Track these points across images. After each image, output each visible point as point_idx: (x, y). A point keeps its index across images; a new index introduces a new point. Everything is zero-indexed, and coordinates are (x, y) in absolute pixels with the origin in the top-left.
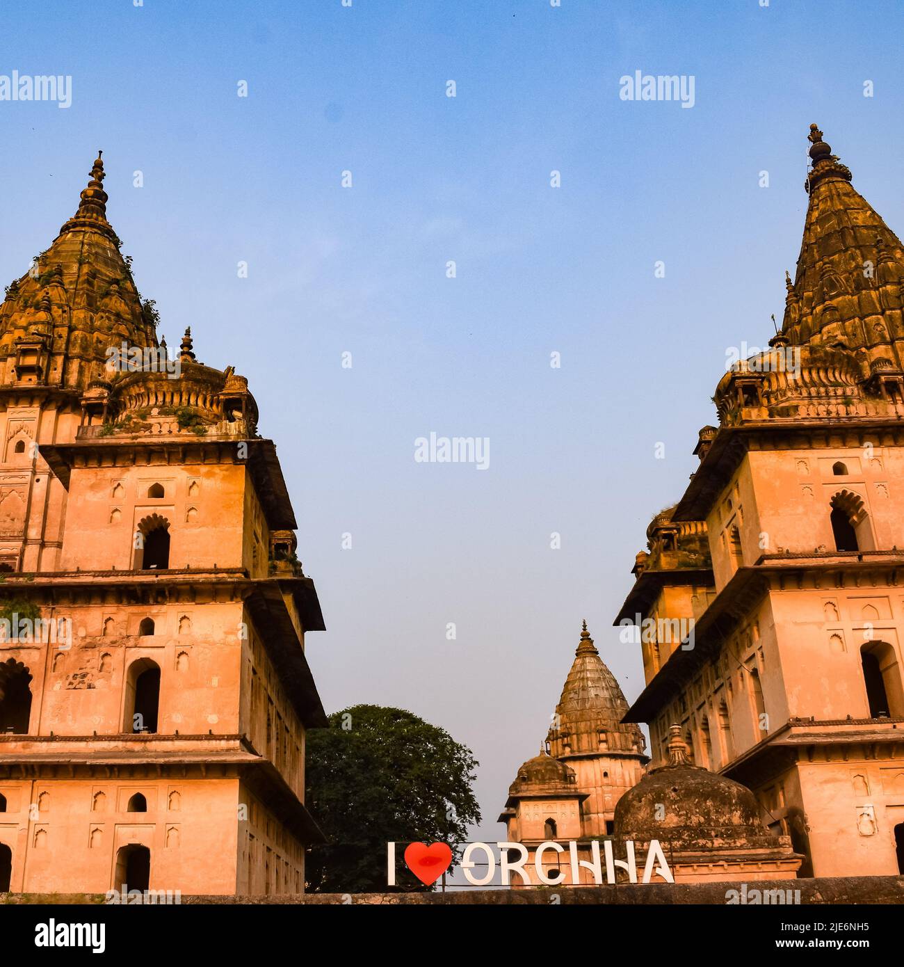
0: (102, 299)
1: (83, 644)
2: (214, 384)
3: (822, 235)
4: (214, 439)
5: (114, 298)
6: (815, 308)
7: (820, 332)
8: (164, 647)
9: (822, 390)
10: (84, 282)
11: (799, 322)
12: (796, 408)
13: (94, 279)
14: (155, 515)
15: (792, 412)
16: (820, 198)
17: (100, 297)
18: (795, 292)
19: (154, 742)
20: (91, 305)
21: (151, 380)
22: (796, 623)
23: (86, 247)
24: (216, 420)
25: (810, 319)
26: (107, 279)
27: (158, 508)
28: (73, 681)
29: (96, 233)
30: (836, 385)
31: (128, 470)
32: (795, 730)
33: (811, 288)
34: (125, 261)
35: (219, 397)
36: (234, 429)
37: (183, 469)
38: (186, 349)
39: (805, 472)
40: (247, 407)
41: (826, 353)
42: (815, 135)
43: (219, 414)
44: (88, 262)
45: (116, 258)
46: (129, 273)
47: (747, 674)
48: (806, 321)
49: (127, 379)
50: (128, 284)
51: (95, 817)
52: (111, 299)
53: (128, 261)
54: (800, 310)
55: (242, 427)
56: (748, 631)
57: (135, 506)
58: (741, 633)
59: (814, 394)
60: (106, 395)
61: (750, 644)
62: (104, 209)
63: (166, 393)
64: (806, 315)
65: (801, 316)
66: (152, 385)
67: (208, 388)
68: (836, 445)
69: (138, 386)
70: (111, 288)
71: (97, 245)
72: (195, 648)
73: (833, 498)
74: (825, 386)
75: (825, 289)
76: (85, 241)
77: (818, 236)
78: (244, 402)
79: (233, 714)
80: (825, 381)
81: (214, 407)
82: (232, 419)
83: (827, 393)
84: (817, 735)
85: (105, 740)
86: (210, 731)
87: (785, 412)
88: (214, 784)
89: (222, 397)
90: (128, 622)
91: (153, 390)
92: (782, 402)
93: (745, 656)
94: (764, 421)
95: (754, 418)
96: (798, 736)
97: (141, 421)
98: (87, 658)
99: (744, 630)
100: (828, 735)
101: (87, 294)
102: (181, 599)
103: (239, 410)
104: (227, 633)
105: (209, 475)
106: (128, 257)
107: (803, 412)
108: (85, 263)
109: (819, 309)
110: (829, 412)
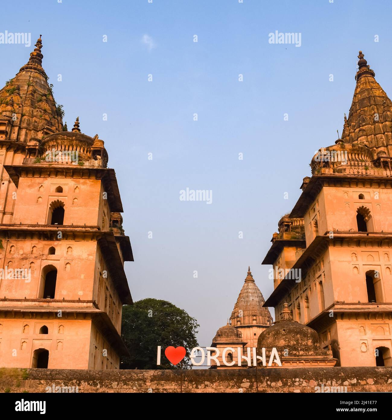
0: (38, 102)
1: (22, 257)
2: (89, 143)
3: (361, 99)
4: (87, 167)
5: (44, 103)
6: (355, 129)
7: (357, 140)
8: (59, 260)
9: (356, 163)
10: (30, 94)
11: (349, 135)
12: (345, 169)
13: (35, 93)
14: (58, 200)
15: (343, 171)
16: (361, 83)
17: (37, 102)
18: (348, 123)
19: (53, 303)
20: (32, 105)
21: (59, 139)
22: (339, 261)
23: (32, 78)
24: (88, 159)
25: (353, 134)
26: (41, 94)
27: (60, 197)
29: (37, 72)
30: (362, 161)
31: (47, 179)
32: (336, 306)
33: (354, 122)
34: (50, 86)
35: (90, 149)
36: (97, 164)
37: (72, 180)
38: (76, 127)
39: (347, 197)
40: (103, 154)
41: (359, 147)
42: (361, 56)
43: (90, 157)
44: (32, 85)
45: (45, 85)
46: (51, 92)
47: (317, 283)
48: (352, 135)
49: (48, 138)
50: (51, 97)
51: (24, 336)
52: (42, 103)
53: (51, 87)
54: (349, 130)
55: (100, 163)
56: (319, 265)
57: (49, 196)
58: (316, 266)
59: (353, 164)
60: (38, 144)
61: (320, 270)
62: (41, 62)
63: (66, 146)
64: (352, 133)
65: (350, 133)
66: (59, 141)
67: (86, 144)
68: (361, 186)
69: (53, 141)
70: (43, 98)
71: (37, 78)
72: (74, 261)
73: (358, 209)
74: (357, 161)
75: (360, 122)
76: (31, 76)
77: (359, 99)
78: (102, 152)
79: (90, 291)
80: (358, 159)
81: (88, 153)
82: (96, 159)
83: (358, 164)
84: (345, 309)
85: (30, 301)
86: (79, 298)
87: (340, 171)
88: (80, 322)
89: (92, 149)
90: (43, 248)
91: (60, 144)
92: (339, 167)
93: (317, 275)
94: (331, 174)
95: (327, 173)
96: (338, 309)
98: (23, 264)
99: (318, 264)
100: (350, 309)
101: (31, 100)
102: (68, 238)
103: (100, 155)
104: (89, 255)
105: (84, 184)
106: (51, 84)
107: (347, 172)
108: (31, 86)
109: (357, 130)
110: (358, 172)
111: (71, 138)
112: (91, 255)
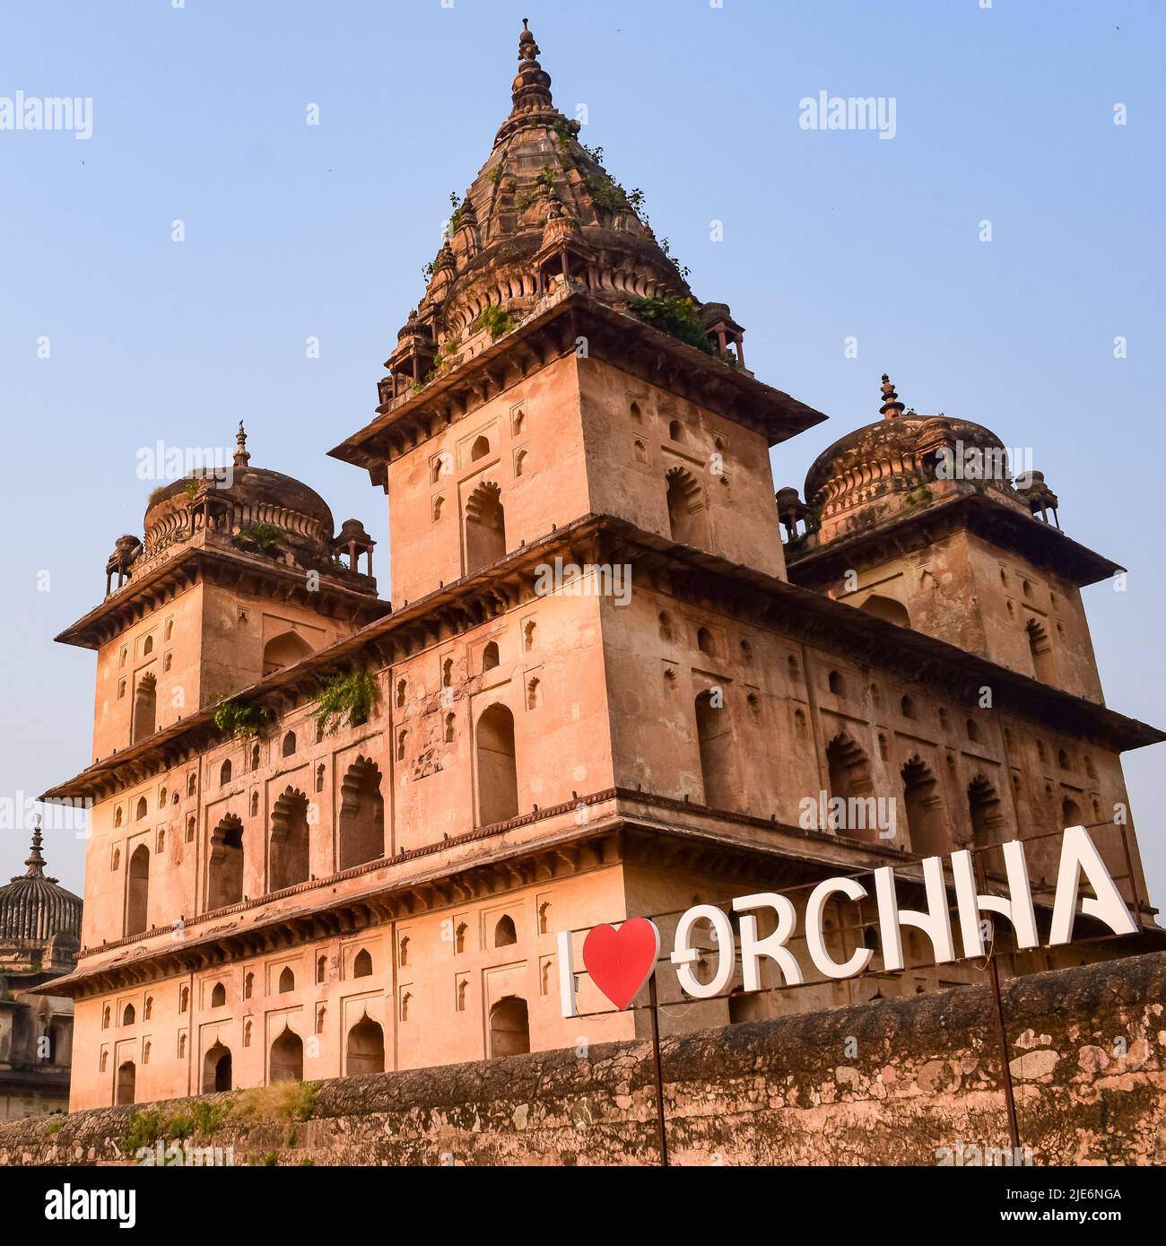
1: (424, 708)
8: (510, 680)
14: (482, 484)
19: (513, 832)
27: (486, 472)
28: (419, 767)
31: (445, 435)
37: (503, 400)
51: (459, 962)
57: (459, 483)
72: (547, 667)
79: (604, 758)
85: (458, 844)
86: (574, 793)
88: (591, 879)
90: (469, 656)
97: (453, 357)
98: (429, 729)
102: (522, 598)
104: (582, 628)
105: (536, 389)
111: (484, 270)
112: (588, 626)
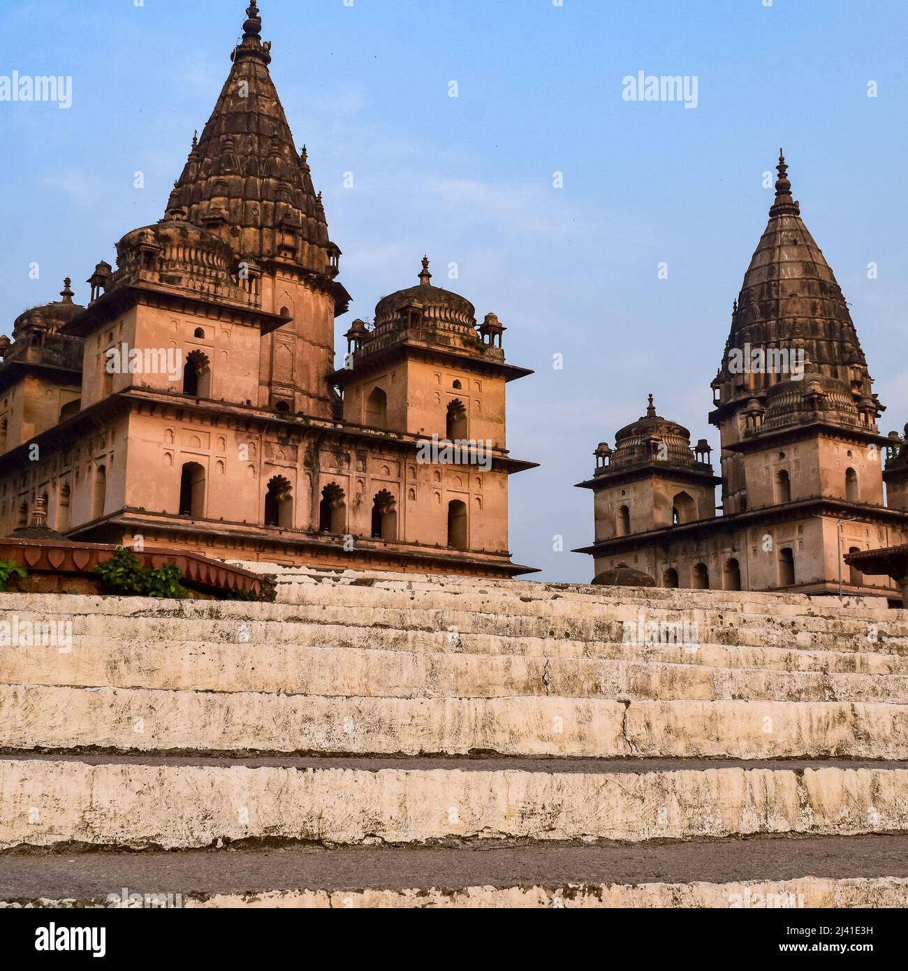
9: (202, 269)
11: (194, 182)
12: (180, 279)
15: (176, 281)
22: (143, 440)
25: (203, 184)
30: (213, 267)
32: (127, 515)
33: (211, 156)
39: (175, 330)
41: (212, 239)
47: (95, 468)
56: (104, 437)
58: (98, 436)
59: (195, 271)
61: (103, 446)
64: (202, 179)
65: (198, 178)
68: (201, 315)
73: (189, 354)
74: (204, 266)
75: (223, 165)
80: (205, 261)
83: (205, 272)
84: (141, 520)
87: (172, 280)
92: (171, 271)
93: (97, 453)
94: (155, 283)
95: (148, 279)
96: (128, 519)
99: (101, 435)
100: (148, 521)
107: (184, 284)
110: (202, 288)
